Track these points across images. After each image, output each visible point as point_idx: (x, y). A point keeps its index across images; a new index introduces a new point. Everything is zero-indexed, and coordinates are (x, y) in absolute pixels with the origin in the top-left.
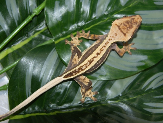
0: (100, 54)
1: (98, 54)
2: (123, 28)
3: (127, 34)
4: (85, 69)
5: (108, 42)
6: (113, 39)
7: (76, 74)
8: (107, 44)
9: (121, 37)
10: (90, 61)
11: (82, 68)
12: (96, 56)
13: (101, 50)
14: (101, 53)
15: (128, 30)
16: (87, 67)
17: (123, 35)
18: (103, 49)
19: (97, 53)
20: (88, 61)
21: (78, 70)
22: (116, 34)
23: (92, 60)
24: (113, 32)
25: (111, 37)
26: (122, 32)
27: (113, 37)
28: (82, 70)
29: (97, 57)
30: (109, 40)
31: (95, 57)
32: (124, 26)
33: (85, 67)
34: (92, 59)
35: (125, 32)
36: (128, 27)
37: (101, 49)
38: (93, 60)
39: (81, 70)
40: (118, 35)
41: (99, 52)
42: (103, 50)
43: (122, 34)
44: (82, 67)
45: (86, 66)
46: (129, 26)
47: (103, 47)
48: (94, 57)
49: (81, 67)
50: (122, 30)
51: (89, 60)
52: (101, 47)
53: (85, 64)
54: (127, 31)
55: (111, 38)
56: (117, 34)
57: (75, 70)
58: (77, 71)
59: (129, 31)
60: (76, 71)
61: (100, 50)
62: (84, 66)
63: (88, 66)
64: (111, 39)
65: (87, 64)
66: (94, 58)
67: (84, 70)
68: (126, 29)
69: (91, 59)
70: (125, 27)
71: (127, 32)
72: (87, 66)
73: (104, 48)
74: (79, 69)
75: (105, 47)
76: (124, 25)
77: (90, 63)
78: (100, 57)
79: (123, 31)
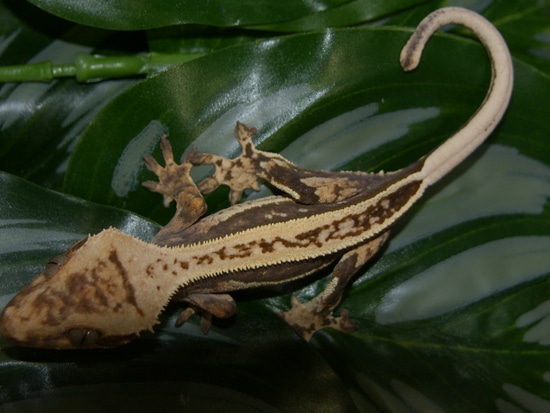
0: (258, 240)
1: (266, 247)
2: (115, 286)
3: (105, 256)
4: (343, 220)
5: (196, 261)
6: (170, 262)
7: (380, 202)
8: (206, 257)
9: (133, 256)
10: (311, 241)
11: (356, 224)
12: (278, 246)
13: (244, 250)
14: (253, 243)
15: (94, 271)
16: (336, 224)
17: (123, 258)
18: (235, 252)
19: (268, 253)
20: (319, 245)
21: (372, 220)
22: (148, 273)
23: (305, 242)
24: (158, 288)
25: (174, 273)
26: (123, 273)
27: (165, 268)
28: (355, 218)
29: (278, 239)
30: (185, 266)
31: (287, 244)
32: (106, 294)
33: (341, 226)
34: (301, 246)
35: (112, 266)
36: (89, 287)
37: (242, 256)
38: (300, 237)
39: (361, 218)
40: (144, 266)
41: (257, 251)
42: (237, 247)
43: (125, 265)
44: (355, 230)
45: (337, 229)
46: (82, 288)
47: (232, 257)
48: (290, 248)
49: (358, 233)
50: (119, 281)
51: (312, 246)
52: (237, 260)
53: (338, 240)
54: (100, 270)
55: (178, 268)
56: (144, 272)
57: (381, 222)
58: (374, 215)
59: (91, 267)
60: (377, 219)
61: (249, 254)
62: (343, 232)
63: (327, 227)
64: (178, 264)
65: (330, 237)
66: (293, 245)
67: (350, 217)
68: (103, 281)
69: (306, 246)
70: (103, 287)
71: (101, 263)
72: (332, 229)
73: (230, 251)
74: (367, 226)
75: (222, 254)
76: (104, 301)
77: (316, 232)
78: (266, 232)
79: (116, 272)
